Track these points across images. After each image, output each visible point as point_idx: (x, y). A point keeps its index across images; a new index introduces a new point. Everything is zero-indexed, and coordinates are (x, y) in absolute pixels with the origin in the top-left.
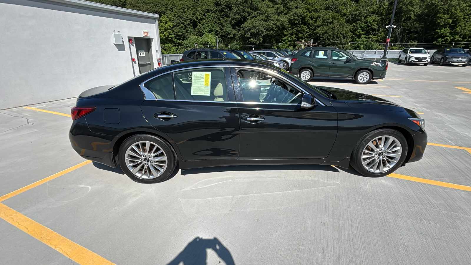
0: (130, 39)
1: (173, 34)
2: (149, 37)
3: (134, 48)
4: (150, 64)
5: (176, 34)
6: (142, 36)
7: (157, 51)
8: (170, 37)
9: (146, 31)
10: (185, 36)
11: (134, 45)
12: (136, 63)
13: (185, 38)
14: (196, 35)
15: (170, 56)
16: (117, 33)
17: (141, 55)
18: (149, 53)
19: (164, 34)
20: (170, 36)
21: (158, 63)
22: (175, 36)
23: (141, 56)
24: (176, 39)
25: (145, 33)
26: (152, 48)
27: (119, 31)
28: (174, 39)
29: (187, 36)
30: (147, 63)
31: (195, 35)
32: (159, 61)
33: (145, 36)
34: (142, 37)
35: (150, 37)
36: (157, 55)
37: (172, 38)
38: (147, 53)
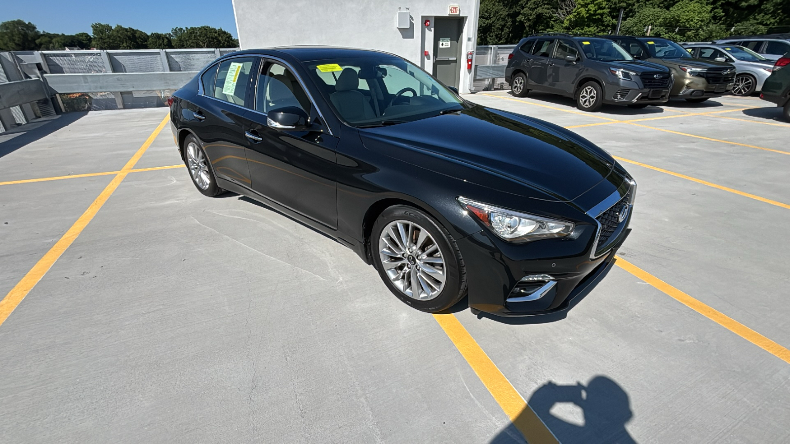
0: (425, 20)
1: (607, 6)
2: (459, 14)
3: (430, 35)
4: (455, 61)
5: (613, 6)
6: (447, 13)
7: (469, 40)
8: (598, 14)
9: (456, 5)
10: (631, 11)
11: (433, 29)
12: (429, 59)
13: (631, 14)
14: (659, 7)
15: (499, 48)
16: (404, 11)
17: (442, 45)
18: (457, 42)
19: (587, 9)
20: (599, 12)
21: (466, 60)
22: (610, 12)
23: (444, 47)
24: (609, 16)
25: (453, 9)
26: (463, 34)
27: (407, 7)
28: (606, 17)
29: (637, 10)
30: (451, 59)
31: (656, 6)
32: (470, 56)
33: (451, 14)
34: (447, 15)
35: (461, 15)
36: (467, 45)
37: (602, 15)
38: (455, 42)
